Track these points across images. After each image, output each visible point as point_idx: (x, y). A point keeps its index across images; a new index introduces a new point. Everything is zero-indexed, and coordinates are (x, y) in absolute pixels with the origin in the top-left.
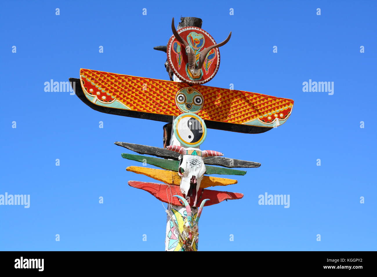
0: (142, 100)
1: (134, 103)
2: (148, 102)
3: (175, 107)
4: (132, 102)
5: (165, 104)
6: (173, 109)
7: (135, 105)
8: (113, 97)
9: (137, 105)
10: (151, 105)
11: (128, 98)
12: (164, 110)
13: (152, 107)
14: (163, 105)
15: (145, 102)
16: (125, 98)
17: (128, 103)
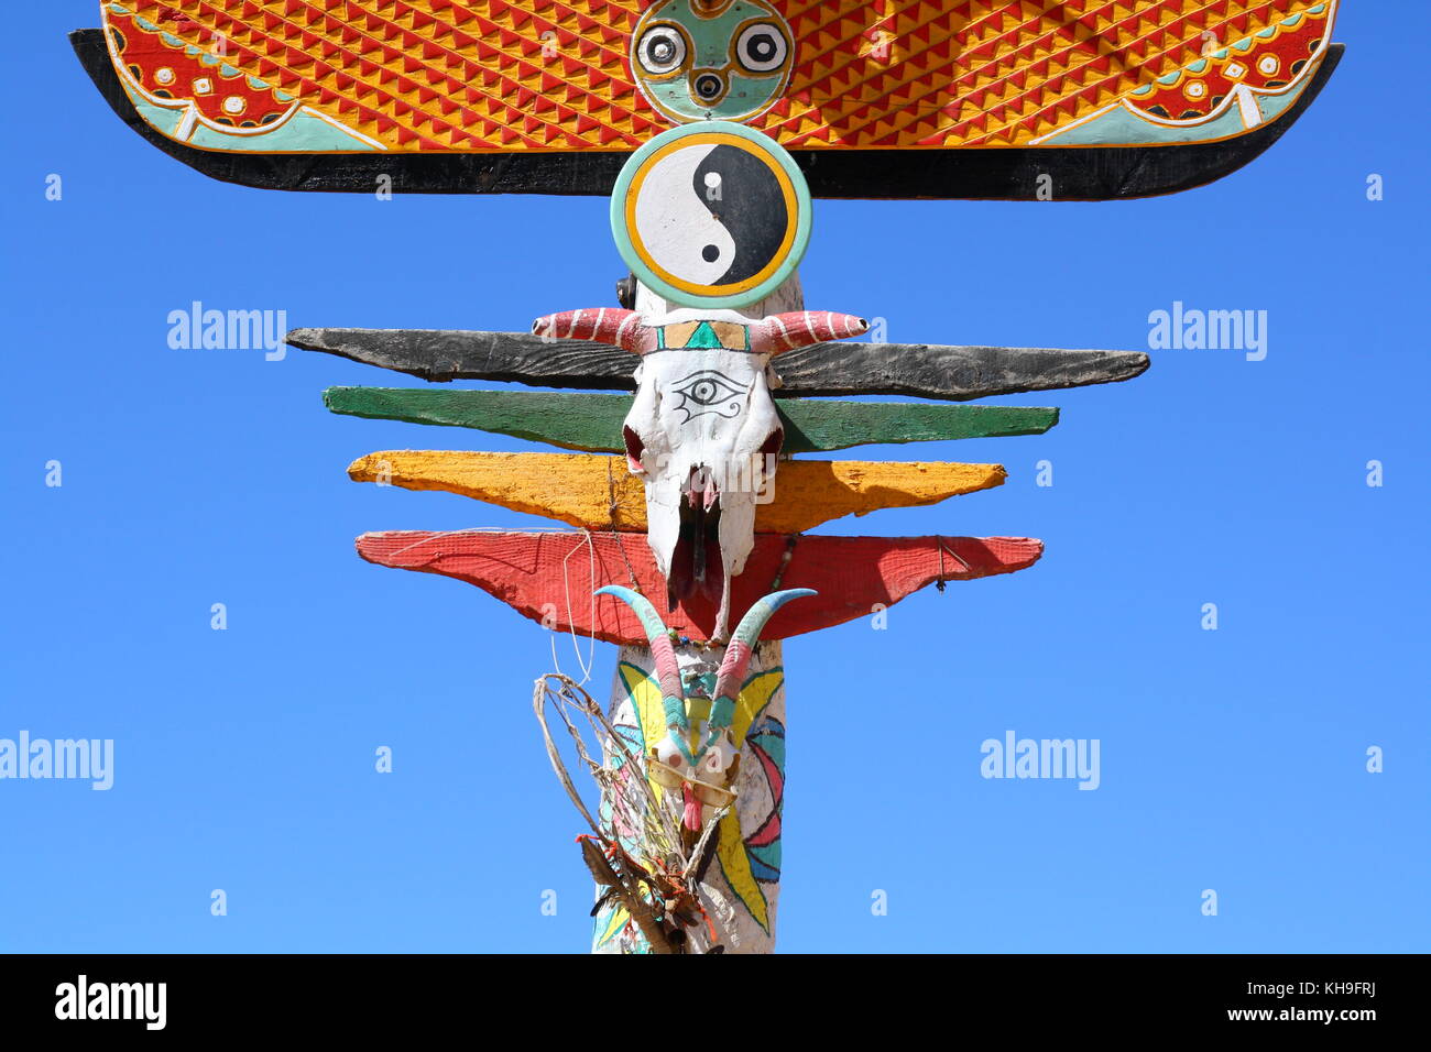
0: (442, 89)
1: (402, 110)
2: (476, 98)
3: (629, 104)
4: (389, 110)
5: (576, 96)
6: (620, 116)
7: (407, 121)
8: (282, 95)
9: (420, 119)
10: (496, 107)
11: (364, 91)
12: (572, 127)
13: (502, 118)
14: (561, 99)
15: (460, 98)
16: (350, 94)
17: (367, 117)
